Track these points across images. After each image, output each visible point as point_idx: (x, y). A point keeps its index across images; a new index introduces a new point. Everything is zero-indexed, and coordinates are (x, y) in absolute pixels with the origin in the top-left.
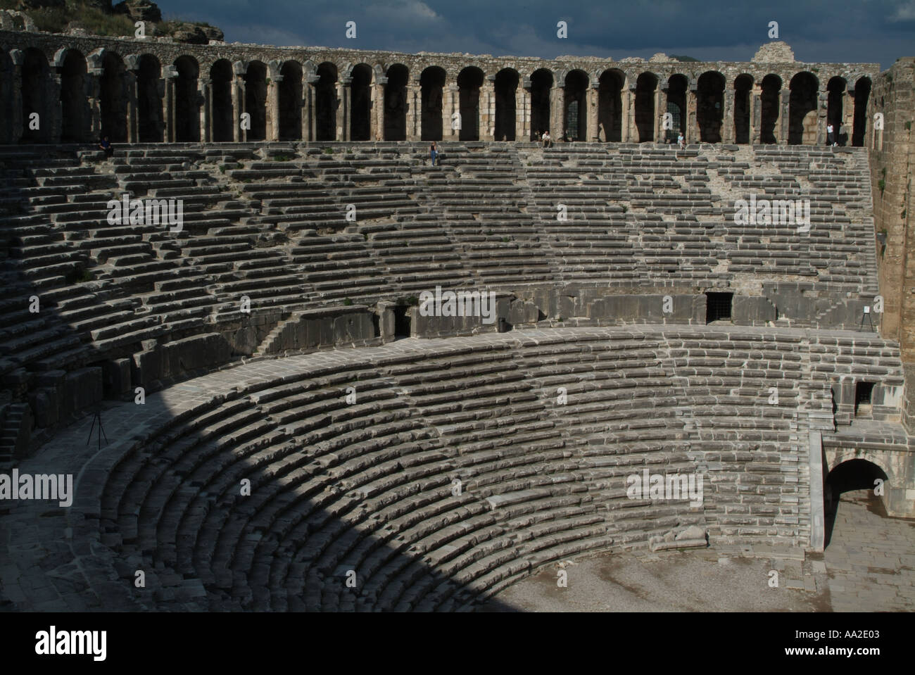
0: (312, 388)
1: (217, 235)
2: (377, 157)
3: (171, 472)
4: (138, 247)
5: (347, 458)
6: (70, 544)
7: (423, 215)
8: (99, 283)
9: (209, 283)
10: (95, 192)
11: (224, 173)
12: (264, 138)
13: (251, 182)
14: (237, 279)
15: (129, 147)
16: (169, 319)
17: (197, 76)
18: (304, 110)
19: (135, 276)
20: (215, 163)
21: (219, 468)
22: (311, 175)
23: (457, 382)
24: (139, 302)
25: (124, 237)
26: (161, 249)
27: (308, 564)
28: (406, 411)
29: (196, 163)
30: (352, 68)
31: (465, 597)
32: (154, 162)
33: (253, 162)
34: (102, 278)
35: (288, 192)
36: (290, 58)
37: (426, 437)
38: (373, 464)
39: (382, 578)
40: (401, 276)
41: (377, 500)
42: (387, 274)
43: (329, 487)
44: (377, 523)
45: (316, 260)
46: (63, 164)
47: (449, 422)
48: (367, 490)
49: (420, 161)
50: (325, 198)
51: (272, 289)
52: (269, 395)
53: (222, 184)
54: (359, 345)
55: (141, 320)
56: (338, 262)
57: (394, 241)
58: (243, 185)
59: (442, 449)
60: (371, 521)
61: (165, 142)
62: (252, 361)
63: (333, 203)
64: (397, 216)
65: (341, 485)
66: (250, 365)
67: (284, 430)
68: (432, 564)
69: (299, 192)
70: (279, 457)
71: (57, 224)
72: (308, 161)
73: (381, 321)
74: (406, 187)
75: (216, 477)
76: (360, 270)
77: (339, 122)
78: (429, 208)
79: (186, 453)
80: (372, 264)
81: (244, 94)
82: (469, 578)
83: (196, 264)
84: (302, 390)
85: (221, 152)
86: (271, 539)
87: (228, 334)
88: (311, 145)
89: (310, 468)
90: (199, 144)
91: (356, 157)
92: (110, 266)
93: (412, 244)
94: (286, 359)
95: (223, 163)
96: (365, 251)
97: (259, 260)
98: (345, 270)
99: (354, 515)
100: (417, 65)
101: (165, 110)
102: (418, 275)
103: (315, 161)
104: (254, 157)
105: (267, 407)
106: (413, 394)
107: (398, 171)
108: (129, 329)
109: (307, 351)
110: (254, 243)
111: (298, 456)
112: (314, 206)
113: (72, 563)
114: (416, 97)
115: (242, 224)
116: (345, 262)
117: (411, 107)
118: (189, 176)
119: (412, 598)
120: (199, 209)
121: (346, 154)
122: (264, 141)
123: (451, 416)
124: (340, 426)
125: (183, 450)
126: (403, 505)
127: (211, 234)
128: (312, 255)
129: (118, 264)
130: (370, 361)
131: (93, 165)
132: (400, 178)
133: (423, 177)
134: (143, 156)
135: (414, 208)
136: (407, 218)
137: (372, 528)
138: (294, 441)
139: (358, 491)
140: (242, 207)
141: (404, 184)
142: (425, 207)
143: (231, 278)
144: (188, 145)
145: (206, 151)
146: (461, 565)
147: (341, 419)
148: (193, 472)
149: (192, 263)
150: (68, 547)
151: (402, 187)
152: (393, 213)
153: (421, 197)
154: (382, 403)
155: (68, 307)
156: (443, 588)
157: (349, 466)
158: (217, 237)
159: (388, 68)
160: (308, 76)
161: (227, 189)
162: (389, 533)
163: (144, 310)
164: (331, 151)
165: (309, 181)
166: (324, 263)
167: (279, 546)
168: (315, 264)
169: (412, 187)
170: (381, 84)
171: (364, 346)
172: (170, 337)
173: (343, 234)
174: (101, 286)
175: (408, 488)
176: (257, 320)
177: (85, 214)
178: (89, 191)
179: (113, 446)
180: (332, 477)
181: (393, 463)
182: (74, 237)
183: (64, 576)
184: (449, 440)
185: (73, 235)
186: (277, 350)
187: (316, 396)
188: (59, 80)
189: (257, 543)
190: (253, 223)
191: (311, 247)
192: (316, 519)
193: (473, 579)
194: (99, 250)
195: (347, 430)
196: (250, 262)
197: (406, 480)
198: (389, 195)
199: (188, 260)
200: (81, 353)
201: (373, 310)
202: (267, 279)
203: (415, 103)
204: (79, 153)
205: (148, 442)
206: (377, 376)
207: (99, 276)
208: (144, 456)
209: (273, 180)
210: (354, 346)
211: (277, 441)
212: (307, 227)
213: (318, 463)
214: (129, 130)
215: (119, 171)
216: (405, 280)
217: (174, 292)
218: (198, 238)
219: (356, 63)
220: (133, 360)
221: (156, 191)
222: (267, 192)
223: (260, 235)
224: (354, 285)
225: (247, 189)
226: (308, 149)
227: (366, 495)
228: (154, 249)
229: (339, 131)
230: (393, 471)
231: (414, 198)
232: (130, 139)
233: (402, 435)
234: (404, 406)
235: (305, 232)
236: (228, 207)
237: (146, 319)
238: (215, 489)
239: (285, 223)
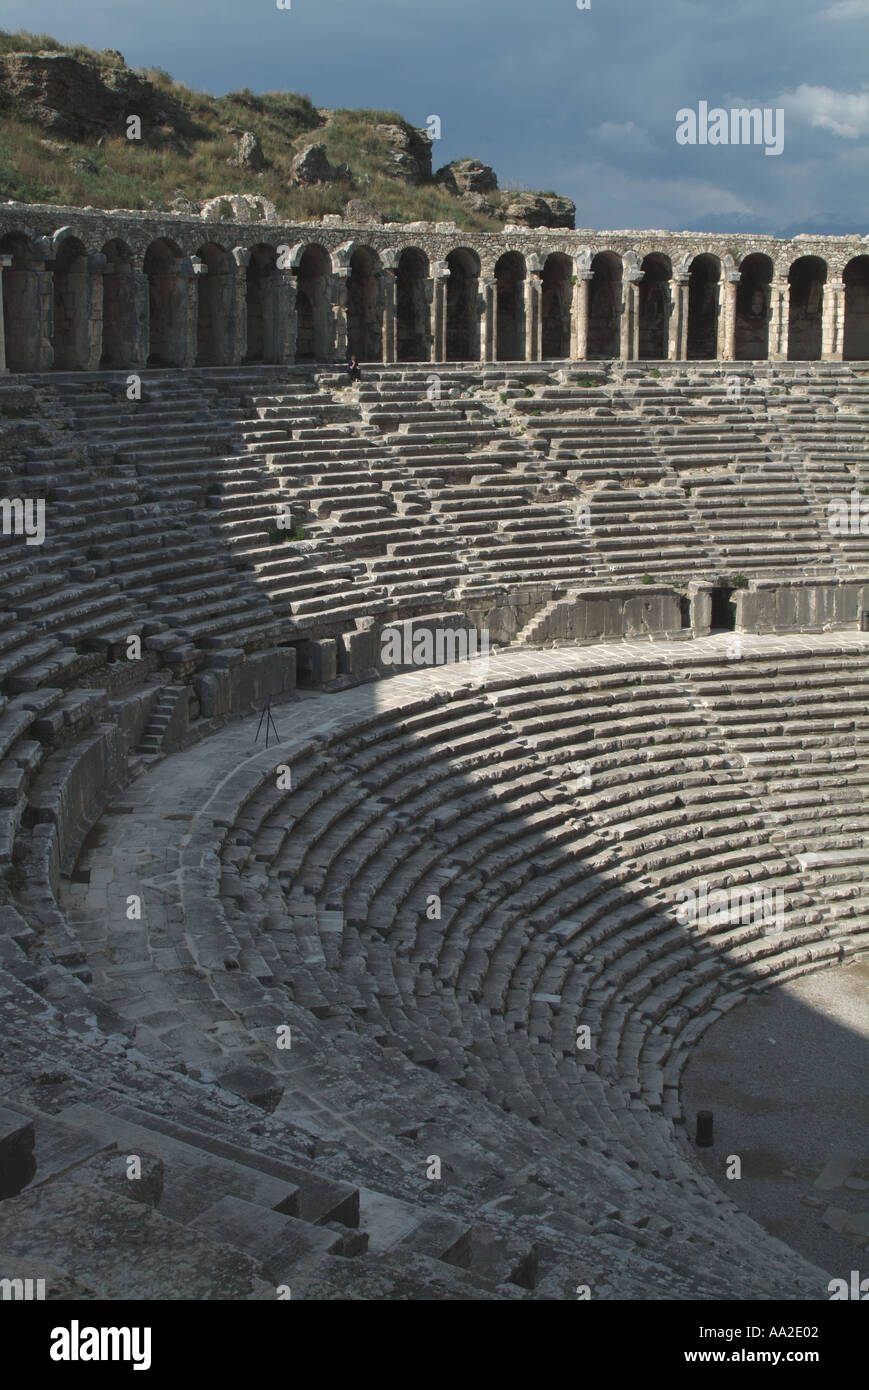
0: (575, 691)
1: (482, 484)
2: (722, 382)
3: (356, 783)
4: (373, 498)
5: (606, 786)
6: (181, 853)
7: (774, 464)
8: (313, 543)
9: (461, 547)
10: (330, 427)
11: (505, 402)
12: (568, 356)
13: (539, 415)
14: (499, 543)
15: (382, 368)
16: (397, 592)
17: (478, 274)
18: (624, 317)
19: (361, 536)
20: (495, 390)
21: (422, 783)
22: (625, 406)
23: (781, 696)
24: (363, 568)
25: (355, 486)
26: (404, 501)
27: (515, 914)
28: (701, 730)
29: (470, 390)
30: (691, 260)
31: (736, 982)
32: (411, 388)
33: (548, 388)
34: (318, 537)
35: (586, 429)
36: (604, 248)
37: (724, 765)
38: (640, 796)
39: (618, 943)
40: (729, 548)
41: (637, 843)
42: (709, 543)
43: (572, 820)
44: (629, 872)
45: (611, 521)
46: (293, 391)
47: (762, 749)
48: (624, 828)
49: (781, 388)
50: (638, 438)
51: (543, 558)
52: (511, 696)
53: (500, 417)
54: (659, 638)
55: (359, 591)
56: (642, 526)
57: (725, 500)
58: (527, 418)
59: (744, 785)
60: (622, 870)
61: (432, 362)
62: (506, 651)
63: (650, 445)
64: (735, 465)
65: (591, 819)
66: (501, 657)
67: (524, 743)
68: (697, 934)
69: (603, 429)
70: (509, 776)
71: (272, 467)
72: (624, 388)
73: (692, 606)
74: (756, 425)
75: (416, 793)
76: (671, 537)
77: (672, 334)
78: (784, 454)
79: (381, 761)
80: (691, 530)
81: (540, 297)
82: (746, 958)
83: (446, 522)
84: (561, 693)
85: (504, 374)
86: (473, 878)
87: (476, 615)
88: (630, 365)
89: (549, 794)
90: (476, 364)
91: (690, 383)
92: (334, 521)
93: (752, 504)
94: (553, 651)
95: (504, 390)
96: (682, 511)
97: (533, 520)
98: (649, 537)
99: (598, 860)
100: (785, 255)
101: (433, 319)
102: (752, 546)
103: (633, 387)
104: (549, 382)
105: (506, 712)
106: (715, 708)
107: (748, 403)
108: (342, 602)
109: (585, 642)
110: (532, 497)
111: (538, 776)
112: (620, 449)
113: (173, 874)
114: (781, 299)
115: (518, 471)
116: (652, 526)
117: (775, 313)
118: (455, 407)
119: (655, 973)
120: (462, 451)
121: (677, 378)
122: (566, 361)
123: (765, 741)
124: (604, 743)
125: (377, 758)
126: (671, 853)
127: (475, 484)
128: (607, 515)
129: (344, 519)
130: (663, 659)
131: (332, 391)
132: (750, 412)
133: (785, 411)
134: (399, 379)
135: (763, 454)
136: (751, 468)
137: (621, 877)
138: (536, 758)
139: (612, 830)
140: (523, 448)
141: (753, 421)
142: (778, 453)
143: (491, 542)
144: (462, 366)
145: (484, 373)
146: (738, 939)
147: (607, 734)
148: (386, 785)
149: (442, 520)
150: (178, 855)
151: (748, 425)
152: (731, 461)
153: (775, 440)
154: (668, 717)
155: (267, 572)
156: (706, 967)
157: (606, 796)
158: (480, 488)
159: (742, 259)
160: (630, 272)
161: (507, 424)
162: (643, 886)
163: (368, 579)
164: (657, 375)
165: (620, 414)
166: (622, 526)
167: (483, 888)
168: (609, 528)
169: (763, 425)
170: (732, 282)
171: (665, 639)
172: (395, 615)
173: (657, 488)
174: (314, 547)
175: (684, 831)
176: (518, 598)
177: (309, 455)
178: (322, 425)
179: (284, 745)
180: (579, 808)
181: (670, 797)
182: (291, 484)
183: (160, 887)
184: (755, 772)
185: (289, 481)
186: (542, 638)
187: (578, 702)
188: (294, 284)
189: (447, 880)
190: (534, 470)
191: (608, 504)
192: (544, 858)
193: (753, 960)
194: (321, 501)
195: (614, 748)
196: (520, 521)
197: (684, 821)
198: (730, 435)
199: (437, 516)
200: (270, 630)
201: (683, 592)
202: (539, 545)
203: (781, 308)
204: (317, 376)
205: (333, 743)
206: (670, 680)
207: (315, 534)
208: (322, 759)
209: (571, 412)
210: (651, 638)
211: (511, 755)
212: (607, 477)
213: (565, 789)
214: (385, 346)
215: (364, 399)
216: (733, 554)
217: (410, 558)
218: (454, 488)
219: (697, 253)
220: (341, 642)
221: (408, 426)
222: (558, 429)
223: (539, 486)
224: (659, 557)
225: (532, 425)
226: (625, 371)
227: (622, 836)
228: (395, 501)
229: (672, 346)
230: (667, 808)
231: (765, 441)
232: (385, 358)
233: (690, 762)
234: (702, 723)
235: (603, 483)
236: (502, 448)
237: (366, 591)
238: (409, 809)
239: (578, 471)
